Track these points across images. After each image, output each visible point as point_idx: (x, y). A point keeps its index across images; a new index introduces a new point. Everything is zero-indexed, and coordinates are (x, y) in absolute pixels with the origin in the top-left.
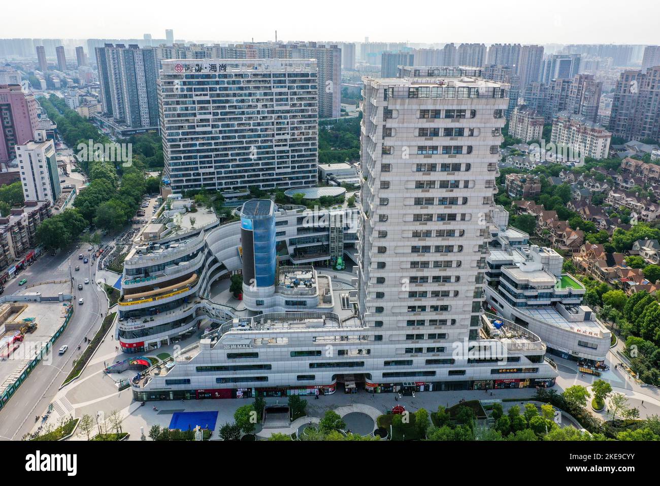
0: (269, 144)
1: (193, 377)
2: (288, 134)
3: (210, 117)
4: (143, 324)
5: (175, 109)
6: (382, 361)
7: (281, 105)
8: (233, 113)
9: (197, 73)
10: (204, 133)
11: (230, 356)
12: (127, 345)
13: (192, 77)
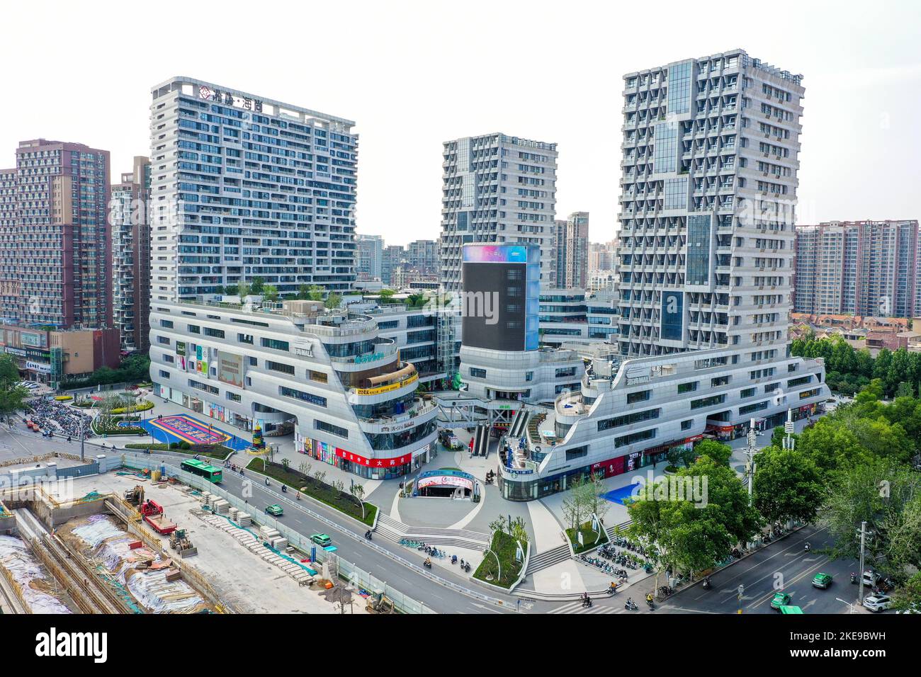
0: (306, 230)
1: (593, 441)
2: (327, 218)
3: (241, 177)
4: (413, 420)
5: (195, 156)
6: (738, 391)
7: (322, 175)
8: (267, 176)
9: (226, 107)
10: (231, 201)
11: (632, 398)
12: (392, 462)
13: (220, 110)
